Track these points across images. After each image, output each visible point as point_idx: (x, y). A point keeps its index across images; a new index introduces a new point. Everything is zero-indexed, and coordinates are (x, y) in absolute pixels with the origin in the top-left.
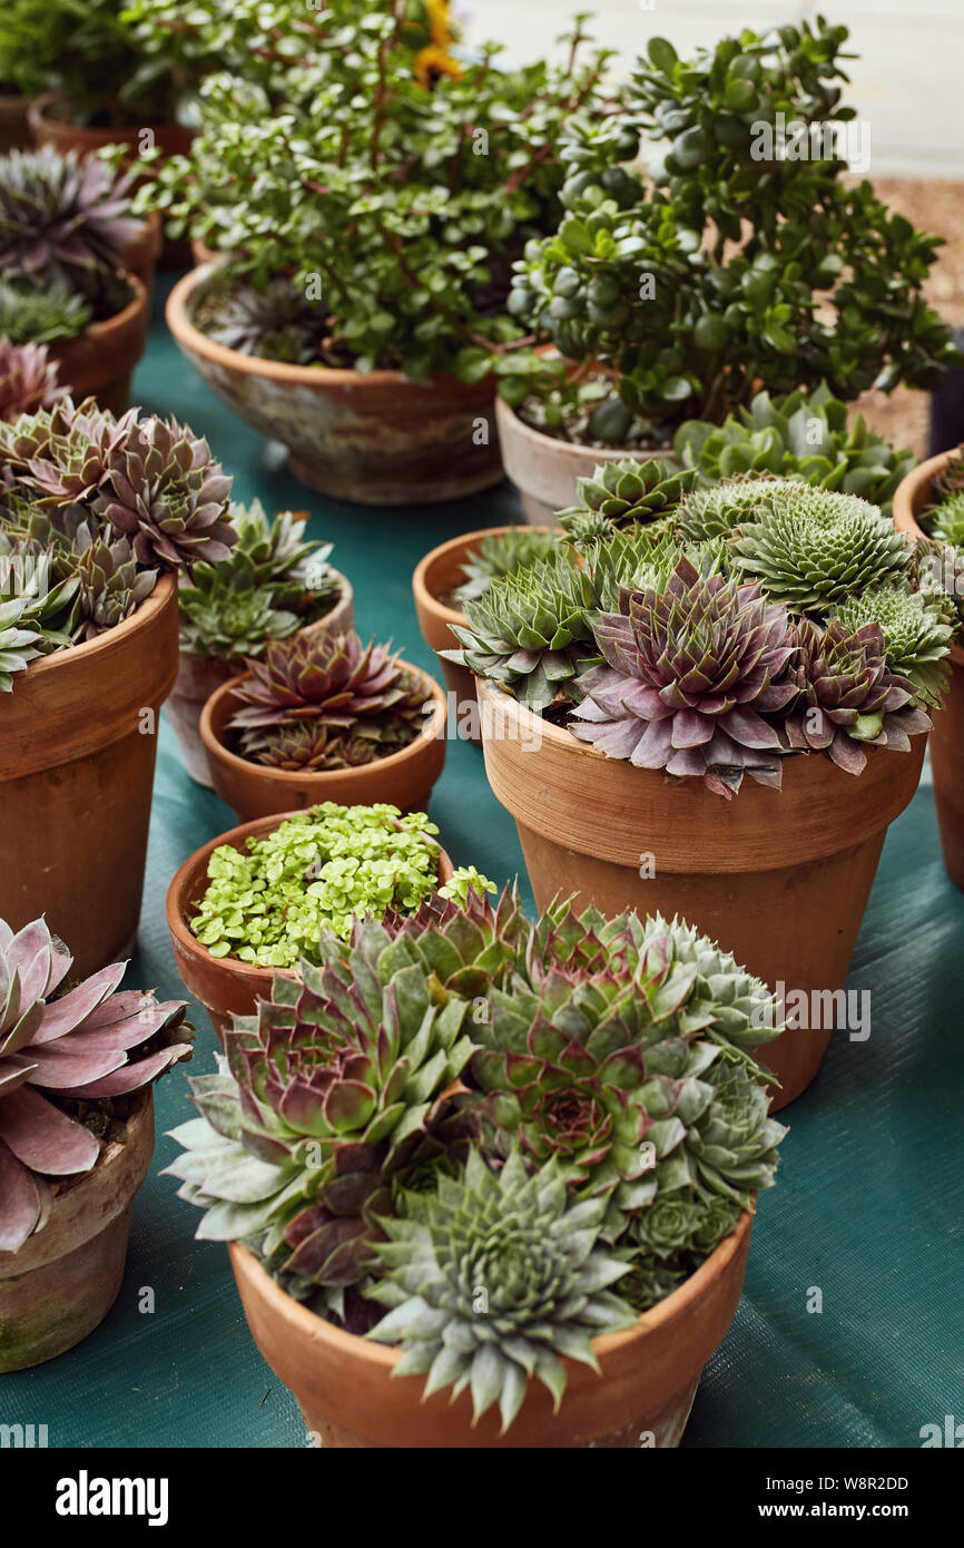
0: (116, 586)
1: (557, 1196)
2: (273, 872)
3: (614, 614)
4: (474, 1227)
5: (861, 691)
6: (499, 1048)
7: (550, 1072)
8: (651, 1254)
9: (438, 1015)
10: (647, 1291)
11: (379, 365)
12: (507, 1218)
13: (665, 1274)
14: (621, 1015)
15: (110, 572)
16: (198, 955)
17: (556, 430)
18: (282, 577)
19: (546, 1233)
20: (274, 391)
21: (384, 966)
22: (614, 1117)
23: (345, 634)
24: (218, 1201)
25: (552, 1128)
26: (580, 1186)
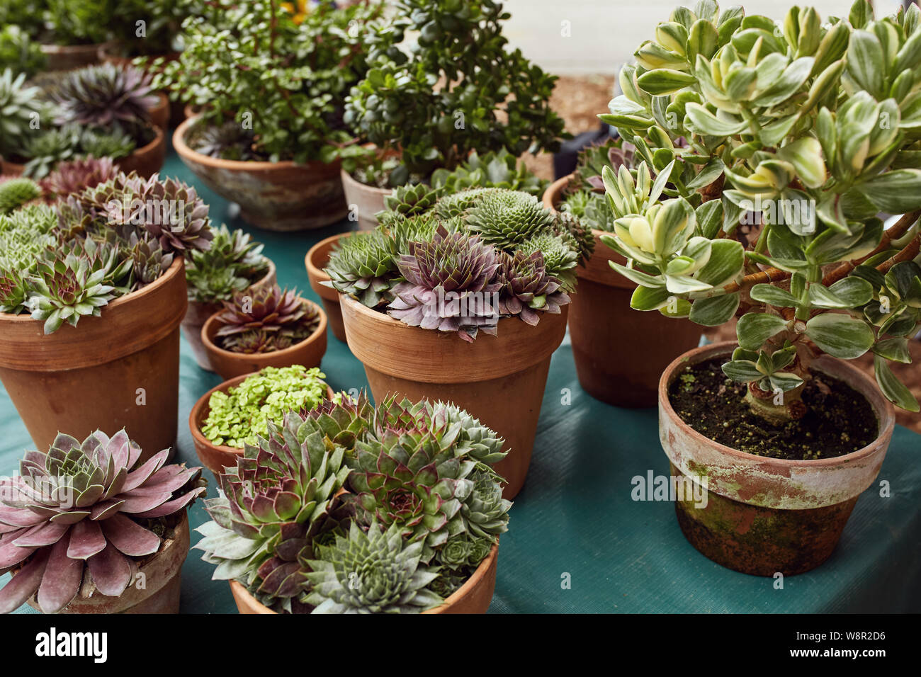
0: (153, 263)
1: (397, 542)
2: (242, 402)
3: (407, 255)
4: (355, 559)
5: (534, 284)
6: (363, 470)
7: (389, 480)
8: (447, 569)
9: (330, 456)
10: (447, 588)
11: (281, 159)
12: (372, 554)
13: (455, 578)
14: (424, 448)
15: (148, 256)
16: (206, 446)
17: (373, 183)
18: (240, 260)
19: (393, 561)
20: (230, 176)
21: (301, 434)
22: (424, 500)
23: (272, 285)
24: (223, 560)
25: (393, 509)
26: (410, 536)
